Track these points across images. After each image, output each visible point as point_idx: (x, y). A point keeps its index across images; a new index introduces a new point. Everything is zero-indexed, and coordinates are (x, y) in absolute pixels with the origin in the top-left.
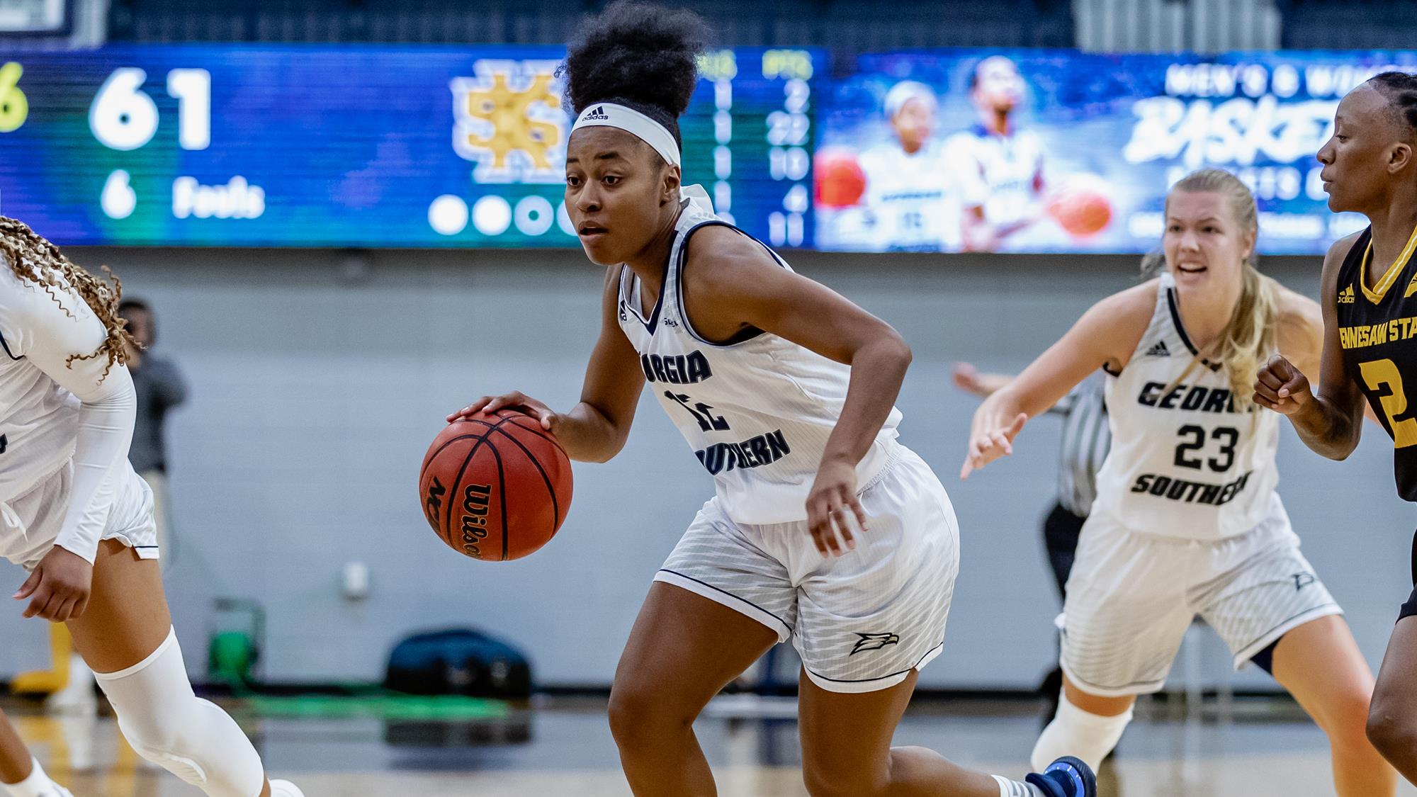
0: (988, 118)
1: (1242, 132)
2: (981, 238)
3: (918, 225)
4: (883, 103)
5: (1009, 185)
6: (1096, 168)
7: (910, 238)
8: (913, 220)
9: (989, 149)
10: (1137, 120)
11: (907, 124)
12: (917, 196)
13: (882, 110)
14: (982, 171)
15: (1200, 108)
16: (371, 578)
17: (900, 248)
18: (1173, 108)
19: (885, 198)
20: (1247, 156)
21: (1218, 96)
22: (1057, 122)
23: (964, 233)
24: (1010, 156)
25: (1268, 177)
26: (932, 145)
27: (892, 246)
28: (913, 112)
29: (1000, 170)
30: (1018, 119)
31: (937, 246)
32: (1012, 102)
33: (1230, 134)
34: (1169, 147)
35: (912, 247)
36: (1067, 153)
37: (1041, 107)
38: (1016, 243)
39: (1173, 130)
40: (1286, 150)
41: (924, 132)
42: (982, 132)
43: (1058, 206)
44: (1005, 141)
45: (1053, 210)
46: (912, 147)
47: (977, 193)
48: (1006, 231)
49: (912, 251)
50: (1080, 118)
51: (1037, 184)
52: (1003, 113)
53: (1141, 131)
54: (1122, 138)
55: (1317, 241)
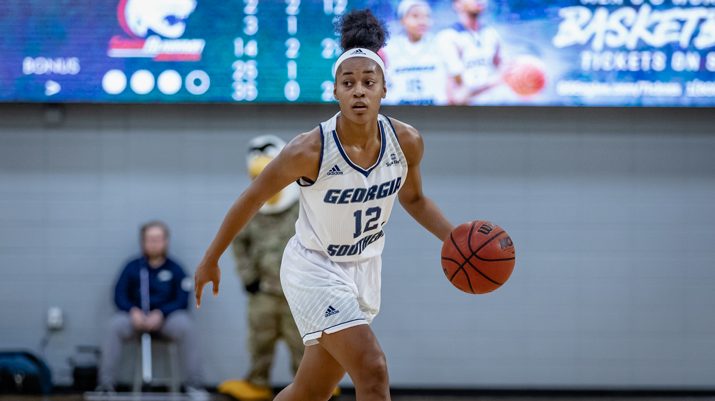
0: (464, 19)
1: (629, 28)
2: (460, 96)
3: (419, 88)
4: (397, 10)
5: (479, 62)
6: (534, 51)
7: (414, 96)
8: (415, 84)
9: (464, 39)
10: (562, 20)
11: (411, 22)
12: (419, 69)
13: (396, 14)
14: (460, 54)
15: (601, 13)
16: (64, 316)
17: (407, 103)
18: (585, 13)
19: (397, 71)
20: (632, 43)
21: (613, 4)
22: (509, 20)
23: (449, 92)
24: (479, 44)
25: (646, 56)
26: (428, 36)
27: (402, 101)
28: (416, 16)
29: (472, 53)
30: (482, 20)
31: (432, 101)
32: (481, 8)
33: (621, 30)
34: (582, 37)
35: (415, 102)
36: (515, 42)
37: (498, 13)
38: (483, 100)
39: (583, 27)
40: (658, 39)
41: (423, 27)
42: (460, 28)
43: (510, 75)
44: (476, 34)
45: (507, 78)
46: (415, 38)
47: (457, 67)
48: (476, 92)
49: (415, 104)
50: (524, 18)
51: (496, 61)
52: (474, 16)
53: (564, 27)
54: (552, 32)
55: (678, 98)
